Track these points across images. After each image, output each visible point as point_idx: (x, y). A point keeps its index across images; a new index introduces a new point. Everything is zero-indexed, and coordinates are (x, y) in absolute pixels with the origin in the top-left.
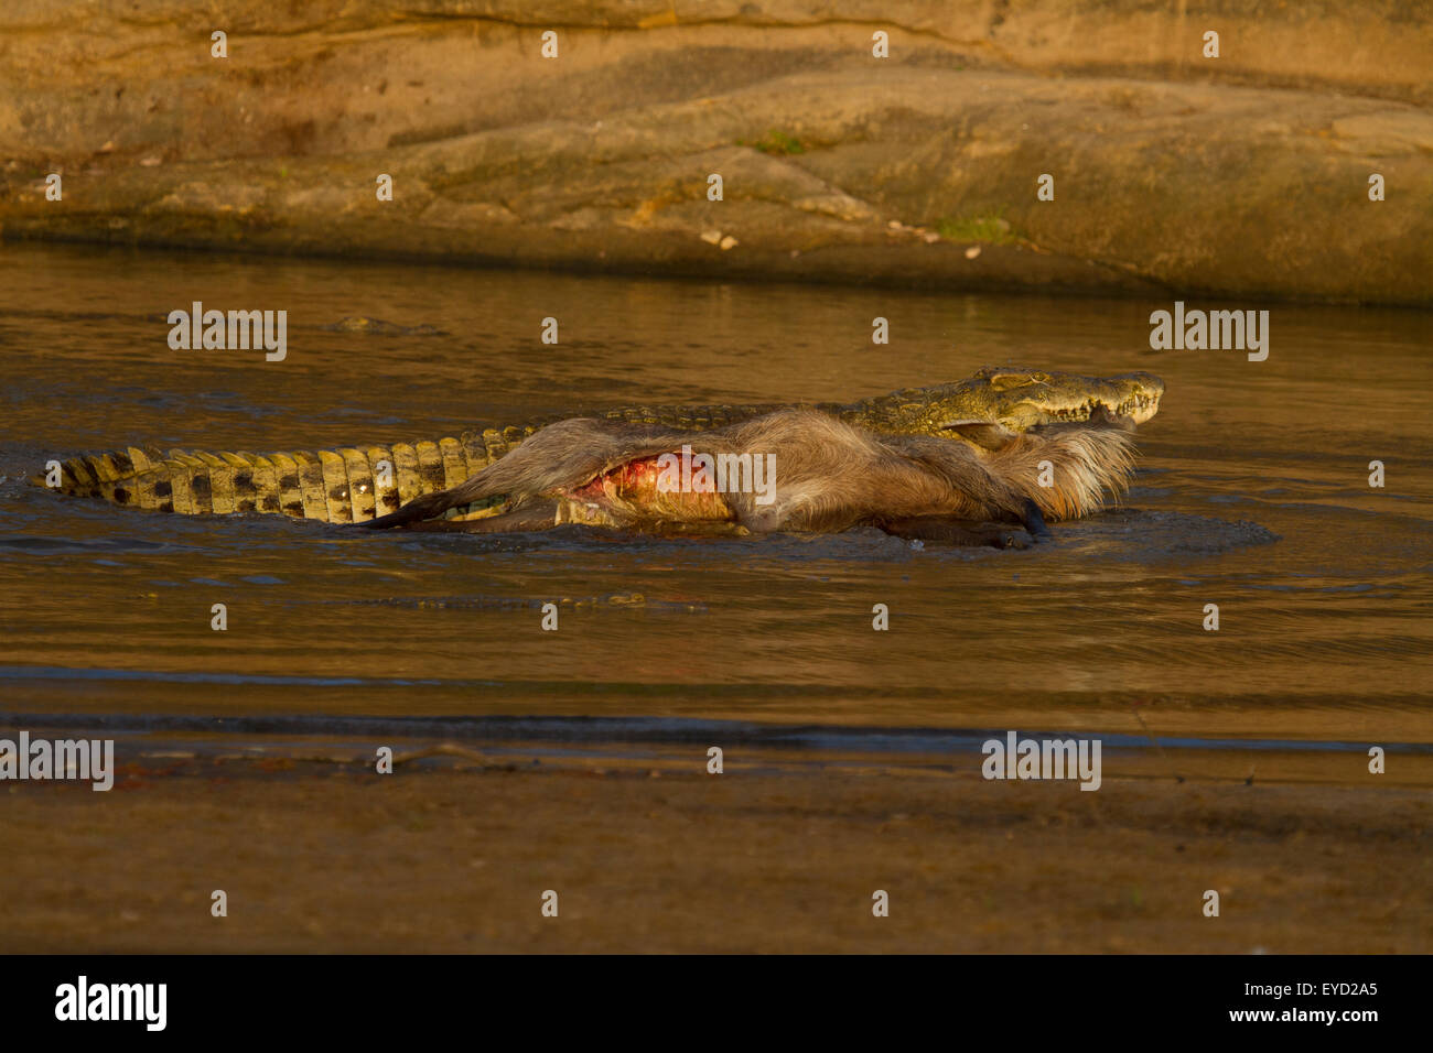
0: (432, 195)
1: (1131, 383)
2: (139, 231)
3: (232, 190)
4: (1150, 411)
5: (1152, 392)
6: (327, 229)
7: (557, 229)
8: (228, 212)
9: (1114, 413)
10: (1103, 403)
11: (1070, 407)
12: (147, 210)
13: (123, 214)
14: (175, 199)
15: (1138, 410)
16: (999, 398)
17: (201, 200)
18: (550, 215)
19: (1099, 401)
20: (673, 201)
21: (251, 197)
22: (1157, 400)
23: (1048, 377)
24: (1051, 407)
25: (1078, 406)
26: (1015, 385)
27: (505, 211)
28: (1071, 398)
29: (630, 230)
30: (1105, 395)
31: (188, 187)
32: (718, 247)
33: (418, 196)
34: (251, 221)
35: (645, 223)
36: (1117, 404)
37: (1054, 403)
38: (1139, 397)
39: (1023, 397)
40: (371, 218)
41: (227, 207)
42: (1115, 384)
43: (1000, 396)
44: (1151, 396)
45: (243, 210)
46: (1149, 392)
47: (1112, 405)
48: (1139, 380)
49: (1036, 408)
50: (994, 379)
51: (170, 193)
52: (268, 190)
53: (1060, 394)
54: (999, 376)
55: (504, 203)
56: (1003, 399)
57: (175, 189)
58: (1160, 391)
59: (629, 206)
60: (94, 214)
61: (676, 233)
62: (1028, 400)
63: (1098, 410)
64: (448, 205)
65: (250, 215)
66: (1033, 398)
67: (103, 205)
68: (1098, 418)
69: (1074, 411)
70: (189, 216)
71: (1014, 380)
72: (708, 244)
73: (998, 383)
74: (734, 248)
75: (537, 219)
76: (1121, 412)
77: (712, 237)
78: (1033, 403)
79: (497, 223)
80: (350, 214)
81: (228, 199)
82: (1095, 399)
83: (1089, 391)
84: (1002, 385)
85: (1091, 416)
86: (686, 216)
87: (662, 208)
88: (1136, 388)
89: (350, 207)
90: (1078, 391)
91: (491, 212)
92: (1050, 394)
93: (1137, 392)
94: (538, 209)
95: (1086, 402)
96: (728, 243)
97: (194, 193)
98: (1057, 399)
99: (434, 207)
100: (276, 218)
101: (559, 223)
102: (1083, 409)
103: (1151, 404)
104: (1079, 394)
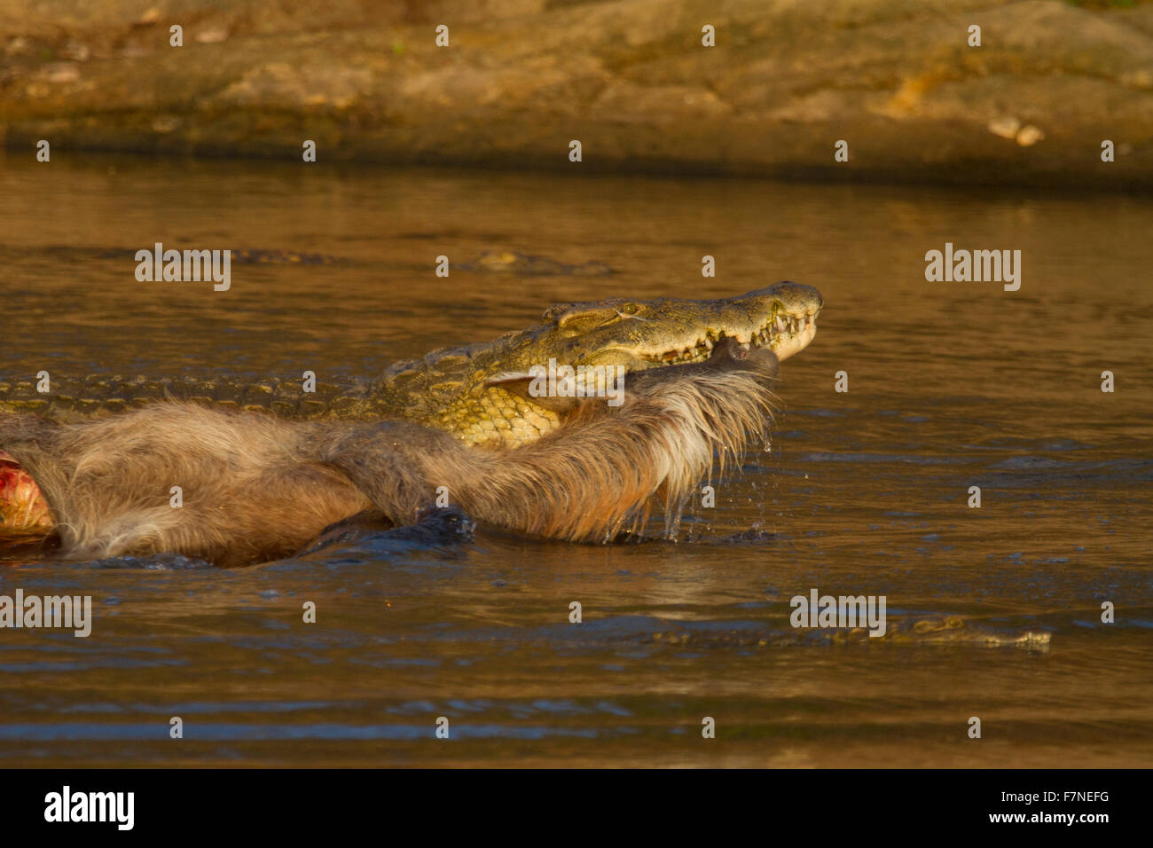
0: (607, 75)
1: (769, 301)
2: (195, 134)
3: (326, 74)
4: (805, 336)
5: (804, 309)
6: (460, 128)
7: (787, 122)
8: (320, 106)
9: (747, 347)
10: (730, 333)
11: (680, 347)
12: (205, 104)
13: (174, 109)
14: (245, 88)
15: (784, 336)
16: (571, 347)
17: (282, 89)
18: (773, 101)
19: (722, 332)
20: (948, 78)
21: (352, 82)
22: (812, 319)
23: (642, 308)
24: (652, 351)
25: (691, 343)
26: (595, 325)
27: (710, 98)
28: (678, 333)
29: (890, 121)
30: (730, 322)
31: (263, 72)
32: (1013, 143)
33: (588, 79)
34: (353, 118)
35: (910, 109)
36: (749, 333)
37: (655, 344)
38: (784, 318)
39: (605, 341)
40: (521, 110)
41: (318, 98)
42: (746, 306)
43: (572, 344)
44: (800, 315)
45: (341, 103)
46: (796, 309)
47: (743, 335)
48: (780, 294)
49: (628, 354)
50: (563, 321)
51: (238, 79)
52: (377, 73)
53: (661, 330)
54: (570, 316)
55: (710, 85)
56: (575, 348)
57: (246, 75)
58: (813, 307)
59: (888, 86)
60: (131, 111)
61: (954, 123)
62: (613, 345)
63: (723, 344)
64: (629, 90)
65: (351, 109)
66: (621, 340)
67: (143, 98)
68: (722, 355)
69: (687, 351)
70: (266, 110)
71: (593, 318)
72: (999, 138)
73: (571, 327)
74: (1038, 144)
75: (755, 107)
76: (758, 342)
77: (1005, 128)
78: (621, 347)
79: (700, 114)
80: (493, 106)
81: (321, 86)
82: (716, 330)
83: (705, 319)
84: (575, 328)
85: (712, 354)
86: (968, 99)
87: (933, 89)
88: (776, 306)
89: (492, 94)
90: (689, 322)
91: (693, 99)
92: (646, 333)
93: (780, 312)
94: (757, 93)
95: (703, 337)
96: (1028, 137)
97: (270, 78)
98: (658, 337)
99: (609, 94)
100: (389, 113)
101: (788, 113)
102: (700, 345)
103: (802, 325)
104: (690, 326)
